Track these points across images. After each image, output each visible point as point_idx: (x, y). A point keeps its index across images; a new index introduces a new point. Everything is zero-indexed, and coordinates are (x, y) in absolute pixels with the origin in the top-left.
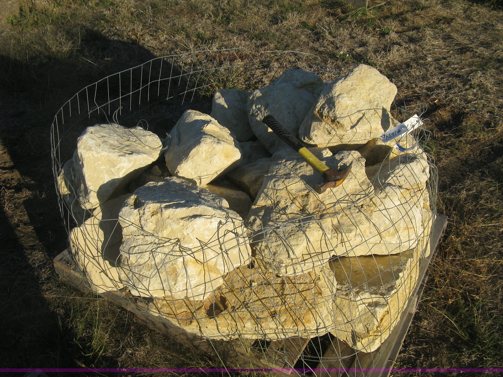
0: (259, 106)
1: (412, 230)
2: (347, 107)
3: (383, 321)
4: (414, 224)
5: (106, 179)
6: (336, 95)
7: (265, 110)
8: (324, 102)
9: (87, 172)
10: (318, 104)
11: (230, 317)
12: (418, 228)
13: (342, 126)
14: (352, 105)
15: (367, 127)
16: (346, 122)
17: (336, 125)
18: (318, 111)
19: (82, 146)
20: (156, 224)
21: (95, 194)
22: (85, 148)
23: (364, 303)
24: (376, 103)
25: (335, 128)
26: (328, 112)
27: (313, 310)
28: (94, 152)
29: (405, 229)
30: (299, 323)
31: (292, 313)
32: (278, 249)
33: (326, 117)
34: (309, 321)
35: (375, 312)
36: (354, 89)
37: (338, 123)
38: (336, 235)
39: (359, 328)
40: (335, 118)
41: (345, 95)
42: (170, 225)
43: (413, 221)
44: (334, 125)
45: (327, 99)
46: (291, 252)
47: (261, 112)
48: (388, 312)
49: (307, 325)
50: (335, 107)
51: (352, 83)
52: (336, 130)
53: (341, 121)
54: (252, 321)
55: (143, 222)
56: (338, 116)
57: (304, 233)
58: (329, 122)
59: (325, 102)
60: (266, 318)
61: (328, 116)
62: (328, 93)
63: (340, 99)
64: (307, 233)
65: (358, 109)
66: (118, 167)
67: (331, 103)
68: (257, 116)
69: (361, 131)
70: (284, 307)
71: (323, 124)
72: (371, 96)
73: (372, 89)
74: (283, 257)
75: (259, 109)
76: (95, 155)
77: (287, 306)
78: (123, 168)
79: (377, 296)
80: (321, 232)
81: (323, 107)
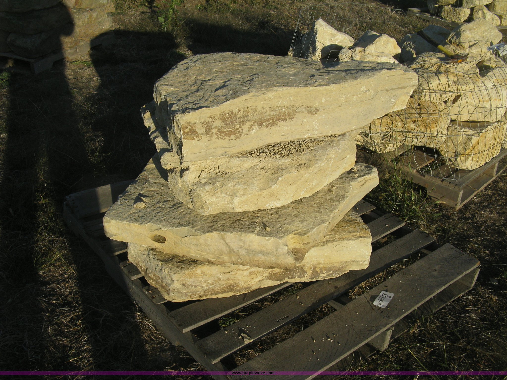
0: (409, 42)
1: (500, 101)
2: (468, 37)
3: (475, 148)
4: (501, 98)
5: (328, 43)
6: (462, 30)
7: (413, 44)
8: (453, 35)
9: (318, 38)
10: (449, 36)
11: (389, 119)
12: (503, 102)
13: (463, 48)
14: (472, 37)
15: (479, 50)
16: (466, 45)
17: (460, 47)
18: (449, 40)
19: (318, 24)
20: (361, 57)
21: (320, 51)
22: (320, 25)
23: (465, 134)
24: (487, 38)
25: (459, 49)
26: (456, 40)
27: (436, 123)
28: (324, 28)
29: (495, 100)
30: (428, 128)
31: (424, 122)
32: (422, 82)
33: (453, 43)
34: (433, 128)
35: (472, 138)
36: (475, 29)
37: (461, 45)
38: (455, 85)
39: (460, 149)
40: (460, 43)
41: (468, 31)
42: (369, 57)
43: (501, 96)
44: (458, 47)
45: (456, 33)
46: (430, 84)
47: (410, 46)
48: (479, 143)
49: (432, 129)
50: (460, 36)
51: (473, 26)
52: (459, 50)
53: (463, 45)
54: (402, 122)
55: (353, 55)
56: (462, 41)
57: (438, 77)
58: (456, 45)
59: (455, 35)
60: (410, 122)
61: (455, 42)
62: (457, 30)
63: (464, 32)
64: (439, 77)
65: (475, 40)
66: (336, 38)
67: (458, 35)
68: (407, 48)
69: (475, 52)
70: (420, 119)
71: (451, 46)
72: (484, 35)
73: (486, 31)
74: (425, 86)
75: (409, 44)
76: (325, 29)
77: (422, 119)
78: (338, 39)
79: (473, 131)
80: (447, 79)
81: (453, 37)
